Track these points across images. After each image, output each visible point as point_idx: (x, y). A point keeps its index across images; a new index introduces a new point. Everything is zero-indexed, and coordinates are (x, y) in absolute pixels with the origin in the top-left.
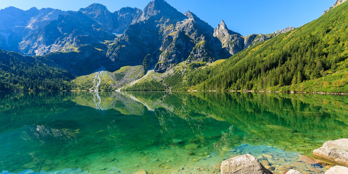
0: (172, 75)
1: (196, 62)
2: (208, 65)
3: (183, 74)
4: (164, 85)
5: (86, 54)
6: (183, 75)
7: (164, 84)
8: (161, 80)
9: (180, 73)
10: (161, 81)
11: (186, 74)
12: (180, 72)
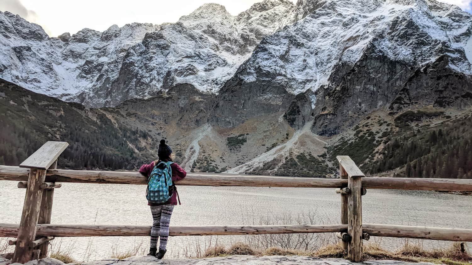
0: (350, 142)
1: (415, 109)
2: (448, 117)
3: (377, 139)
4: (327, 166)
5: (180, 100)
6: (378, 141)
7: (328, 163)
8: (323, 153)
9: (369, 138)
10: (324, 156)
11: (384, 139)
12: (371, 134)
